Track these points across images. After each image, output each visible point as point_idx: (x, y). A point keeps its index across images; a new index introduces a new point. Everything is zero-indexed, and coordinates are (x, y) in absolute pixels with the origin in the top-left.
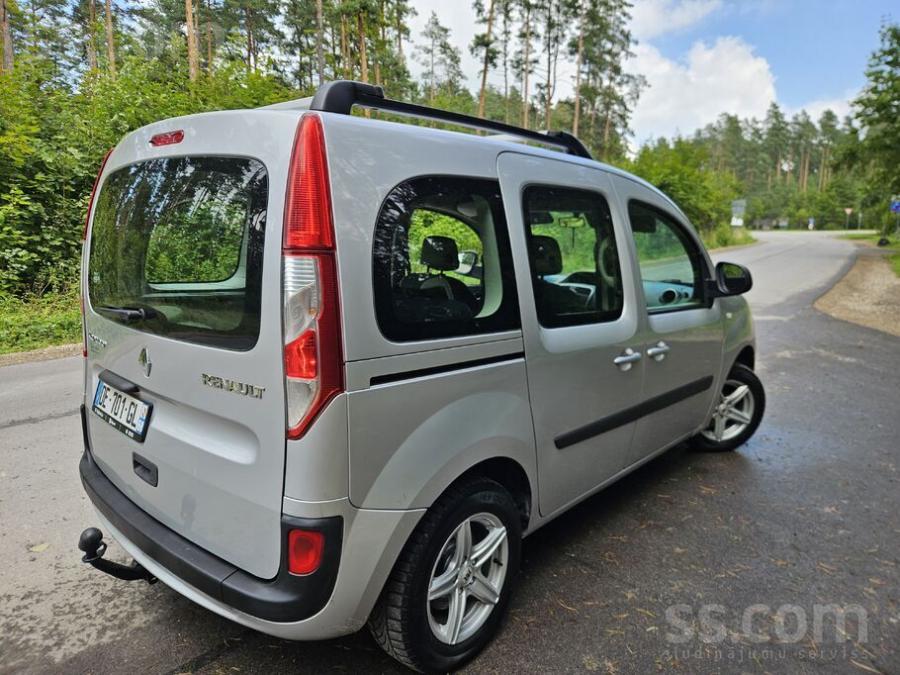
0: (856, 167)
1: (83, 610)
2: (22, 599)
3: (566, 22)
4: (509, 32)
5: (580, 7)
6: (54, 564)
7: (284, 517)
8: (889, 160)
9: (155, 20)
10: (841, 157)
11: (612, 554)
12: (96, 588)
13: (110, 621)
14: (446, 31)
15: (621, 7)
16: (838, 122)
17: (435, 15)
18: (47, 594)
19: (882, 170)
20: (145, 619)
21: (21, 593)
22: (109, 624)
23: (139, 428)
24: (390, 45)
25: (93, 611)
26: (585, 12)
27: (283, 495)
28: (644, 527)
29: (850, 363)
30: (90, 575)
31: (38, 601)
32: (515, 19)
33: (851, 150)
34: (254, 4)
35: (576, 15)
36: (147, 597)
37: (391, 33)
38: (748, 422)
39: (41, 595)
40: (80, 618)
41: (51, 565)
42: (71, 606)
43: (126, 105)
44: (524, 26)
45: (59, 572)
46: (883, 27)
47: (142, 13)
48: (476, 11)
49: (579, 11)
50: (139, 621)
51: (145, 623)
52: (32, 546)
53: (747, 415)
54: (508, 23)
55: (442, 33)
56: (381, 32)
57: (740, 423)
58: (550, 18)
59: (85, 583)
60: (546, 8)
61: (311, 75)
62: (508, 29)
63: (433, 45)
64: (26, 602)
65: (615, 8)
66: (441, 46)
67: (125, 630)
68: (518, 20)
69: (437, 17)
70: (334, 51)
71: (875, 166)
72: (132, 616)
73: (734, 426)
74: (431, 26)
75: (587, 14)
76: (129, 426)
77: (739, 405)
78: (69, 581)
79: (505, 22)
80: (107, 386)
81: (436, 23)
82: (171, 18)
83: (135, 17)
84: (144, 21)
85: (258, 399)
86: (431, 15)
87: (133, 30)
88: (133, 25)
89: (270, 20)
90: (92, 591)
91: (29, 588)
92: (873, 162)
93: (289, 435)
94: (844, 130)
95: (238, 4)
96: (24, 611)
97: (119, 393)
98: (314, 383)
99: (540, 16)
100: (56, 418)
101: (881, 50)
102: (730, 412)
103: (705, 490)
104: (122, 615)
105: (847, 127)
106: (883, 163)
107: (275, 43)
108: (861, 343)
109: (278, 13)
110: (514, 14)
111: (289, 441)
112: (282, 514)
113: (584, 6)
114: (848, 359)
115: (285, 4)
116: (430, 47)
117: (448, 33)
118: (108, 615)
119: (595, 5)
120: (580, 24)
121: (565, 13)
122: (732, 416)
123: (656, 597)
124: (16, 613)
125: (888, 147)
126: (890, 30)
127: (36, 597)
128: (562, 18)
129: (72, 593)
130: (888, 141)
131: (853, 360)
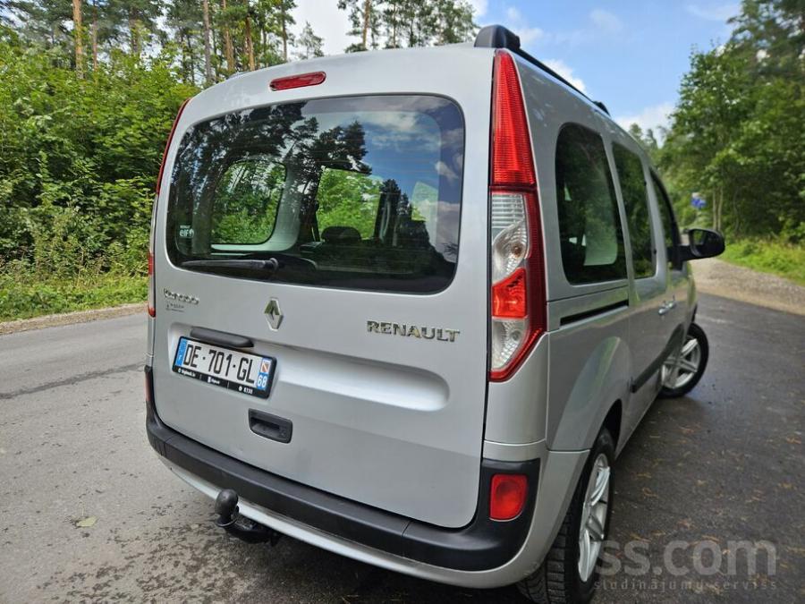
0: (670, 168)
1: (172, 582)
2: (98, 577)
3: (427, 38)
4: (377, 45)
5: (438, 26)
6: (113, 538)
7: (484, 461)
8: (697, 163)
9: (36, 15)
10: (660, 160)
11: (648, 489)
12: (174, 559)
13: (209, 590)
14: (319, 40)
15: (471, 28)
16: (642, 134)
17: (309, 25)
18: (123, 570)
19: (692, 171)
20: (246, 585)
21: (94, 570)
22: (209, 594)
23: (261, 383)
24: (272, 49)
25: (186, 583)
26: (442, 31)
27: (483, 439)
28: (657, 464)
29: (721, 325)
30: (160, 545)
31: (117, 578)
32: (381, 33)
33: (667, 154)
34: (138, 4)
35: (434, 32)
36: (235, 562)
37: (272, 38)
38: (696, 371)
39: (116, 571)
40: (175, 590)
41: (109, 540)
42: (157, 579)
43: (29, 90)
44: (390, 40)
45: (123, 546)
46: (692, 53)
47: (22, 6)
48: (352, 22)
49: (436, 30)
50: (241, 587)
51: (248, 588)
52: (77, 521)
53: (695, 365)
54: (375, 36)
55: (316, 42)
56: (262, 38)
57: (688, 372)
58: (412, 34)
59: (158, 555)
60: (409, 25)
61: (193, 74)
62: (376, 42)
63: (308, 52)
64: (104, 579)
65: (467, 29)
66: (315, 53)
67: (231, 599)
68: (384, 34)
69: (311, 27)
70: (215, 52)
71: (685, 169)
72: (230, 583)
73: (683, 376)
74: (305, 34)
75: (443, 33)
76: (244, 382)
77: (688, 357)
78: (140, 554)
79: (372, 36)
80: (195, 344)
81: (311, 33)
82: (53, 13)
83: (14, 10)
84: (23, 14)
85: (449, 342)
86: (306, 25)
87: (12, 22)
88: (12, 17)
89: (152, 19)
90: (173, 562)
91: (99, 564)
92: (683, 166)
93: (491, 377)
94: (647, 140)
95: (122, 3)
96: (106, 589)
97: (218, 350)
98: (524, 321)
99: (403, 32)
100: (30, 392)
101: (691, 73)
102: (682, 362)
103: (685, 430)
104: (219, 584)
105: (649, 138)
106: (691, 165)
107: (157, 42)
108: (721, 308)
109: (160, 14)
110: (382, 29)
111: (490, 383)
112: (482, 458)
113: (442, 26)
114: (719, 321)
115: (167, 6)
116: (305, 54)
117: (322, 42)
118: (205, 585)
119: (450, 25)
120: (437, 41)
121: (425, 31)
122: (683, 366)
123: (710, 524)
124: (98, 592)
125: (695, 153)
126: (697, 56)
127: (112, 573)
128: (423, 35)
129: (151, 566)
130: (697, 148)
131: (723, 321)
